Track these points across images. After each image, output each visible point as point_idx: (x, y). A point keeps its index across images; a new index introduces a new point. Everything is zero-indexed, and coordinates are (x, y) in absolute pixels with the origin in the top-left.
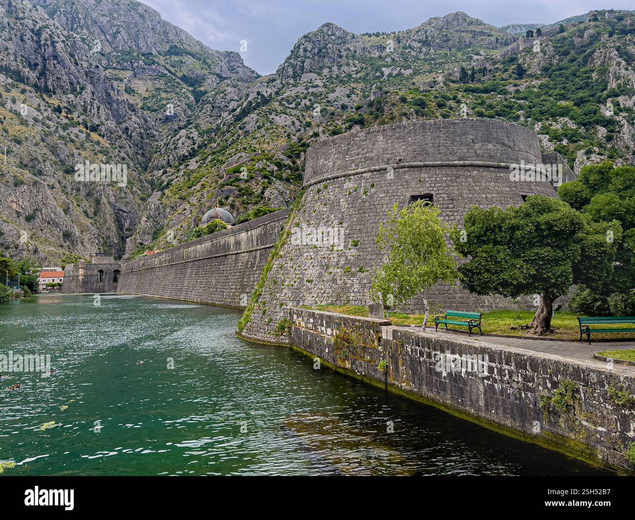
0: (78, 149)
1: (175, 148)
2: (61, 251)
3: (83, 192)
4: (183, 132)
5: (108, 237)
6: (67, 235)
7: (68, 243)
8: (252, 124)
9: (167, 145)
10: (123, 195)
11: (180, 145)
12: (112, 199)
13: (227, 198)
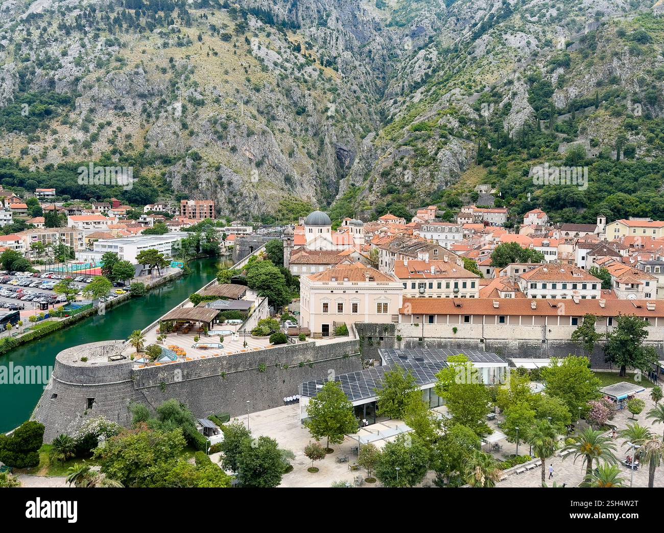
0: (309, 89)
1: (412, 72)
2: (281, 193)
3: (310, 133)
4: (422, 53)
5: (328, 177)
6: (288, 179)
7: (288, 185)
8: (483, 48)
9: (404, 68)
10: (344, 134)
11: (416, 68)
12: (334, 139)
13: (402, 159)
